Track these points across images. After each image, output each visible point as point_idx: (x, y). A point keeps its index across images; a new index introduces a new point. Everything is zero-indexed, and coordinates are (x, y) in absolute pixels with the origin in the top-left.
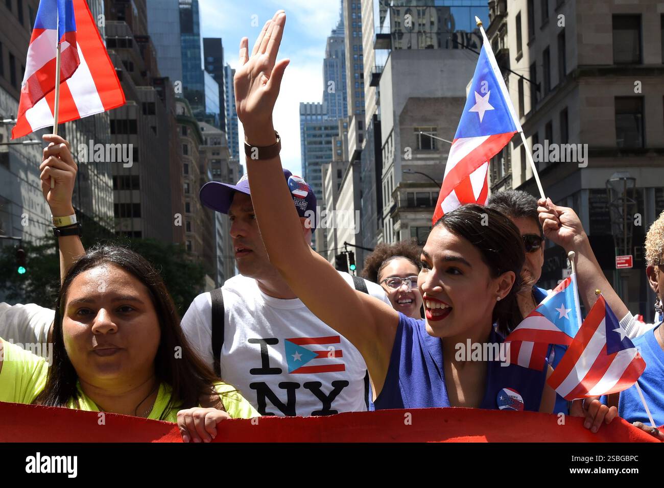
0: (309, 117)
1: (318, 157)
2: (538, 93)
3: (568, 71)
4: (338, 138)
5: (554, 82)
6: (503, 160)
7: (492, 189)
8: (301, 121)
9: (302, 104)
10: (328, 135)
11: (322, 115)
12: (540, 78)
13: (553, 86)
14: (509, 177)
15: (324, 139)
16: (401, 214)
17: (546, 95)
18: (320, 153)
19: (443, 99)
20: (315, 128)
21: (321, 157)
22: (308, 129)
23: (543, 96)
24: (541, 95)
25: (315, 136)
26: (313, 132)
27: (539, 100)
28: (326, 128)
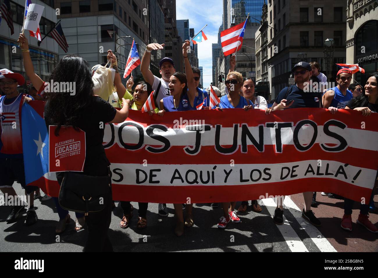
0: (214, 47)
1: (216, 56)
2: (276, 32)
3: (286, 25)
4: (221, 51)
5: (282, 28)
6: (265, 52)
7: (262, 60)
8: (212, 48)
9: (213, 44)
10: (219, 51)
11: (217, 46)
12: (277, 28)
13: (281, 30)
14: (267, 56)
15: (218, 52)
16: (237, 69)
17: (279, 32)
18: (217, 55)
19: (248, 39)
20: (216, 49)
21: (217, 56)
22: (214, 50)
23: (278, 33)
24: (277, 33)
25: (216, 51)
26: (215, 50)
27: (277, 34)
28: (218, 49)
